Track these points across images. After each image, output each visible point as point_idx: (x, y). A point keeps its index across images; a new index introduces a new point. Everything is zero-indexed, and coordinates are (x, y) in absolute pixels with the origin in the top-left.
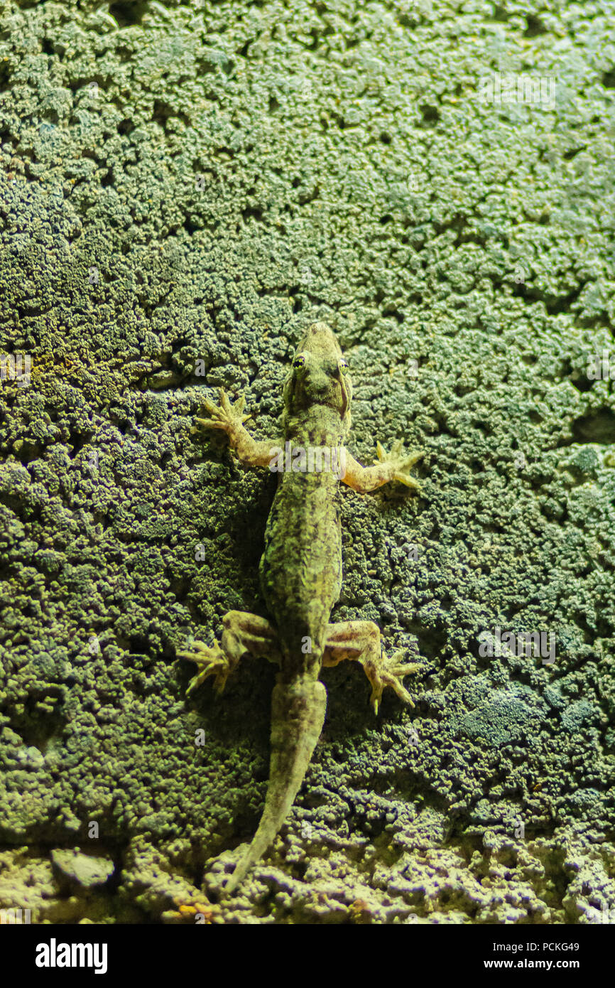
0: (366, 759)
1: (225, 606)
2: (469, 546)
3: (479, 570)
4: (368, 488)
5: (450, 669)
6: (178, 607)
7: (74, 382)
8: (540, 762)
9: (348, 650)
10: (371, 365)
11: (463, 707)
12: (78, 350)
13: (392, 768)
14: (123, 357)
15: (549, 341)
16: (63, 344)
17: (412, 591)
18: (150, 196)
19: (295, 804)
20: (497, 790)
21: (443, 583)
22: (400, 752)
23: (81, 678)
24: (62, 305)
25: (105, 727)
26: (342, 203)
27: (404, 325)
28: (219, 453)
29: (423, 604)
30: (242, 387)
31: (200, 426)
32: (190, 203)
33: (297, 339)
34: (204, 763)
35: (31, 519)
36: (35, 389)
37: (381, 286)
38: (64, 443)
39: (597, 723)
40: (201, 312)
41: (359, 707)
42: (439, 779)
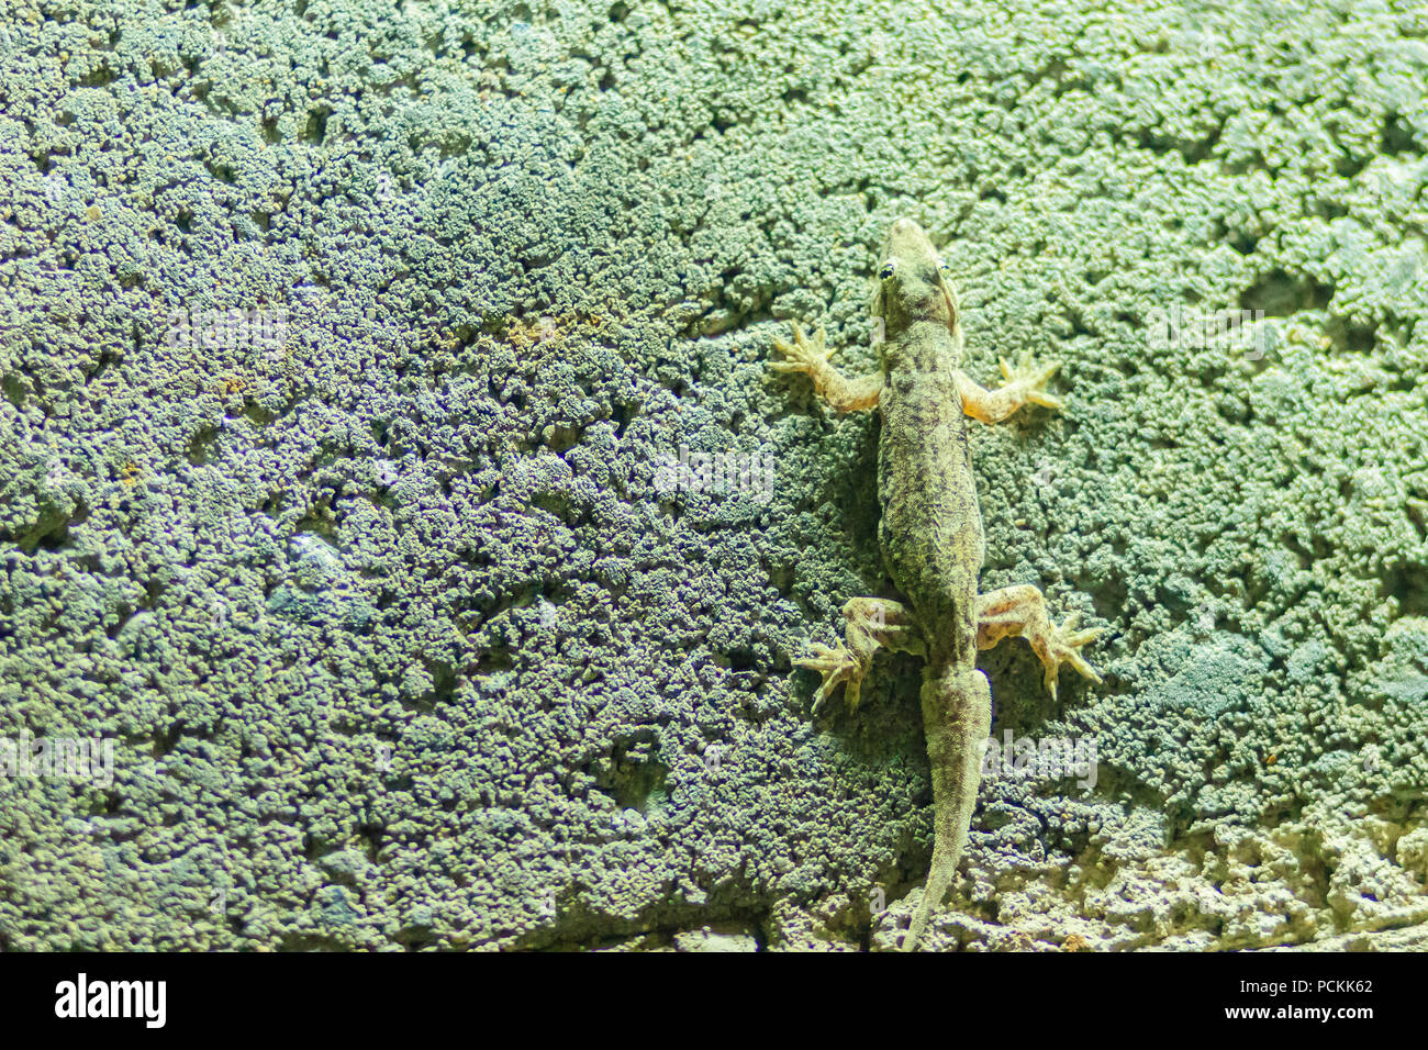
1: (843, 594)
2: (1137, 470)
3: (1154, 499)
4: (1000, 416)
5: (1138, 628)
6: (784, 604)
7: (607, 343)
8: (1270, 728)
9: (1008, 625)
10: (975, 263)
11: (1162, 674)
12: (605, 301)
14: (663, 302)
15: (1194, 198)
16: (585, 296)
17: (1074, 537)
18: (664, 94)
19: (972, 829)
20: (1221, 771)
21: (1111, 522)
23: (676, 713)
24: (576, 248)
26: (905, 65)
27: (1009, 206)
28: (803, 403)
29: (1089, 552)
30: (819, 315)
31: (774, 373)
32: (715, 95)
33: (877, 245)
34: (850, 795)
35: (580, 523)
36: (560, 360)
37: (972, 162)
38: (606, 421)
39: (1333, 668)
40: (752, 229)
41: (1031, 694)
42: (1147, 769)
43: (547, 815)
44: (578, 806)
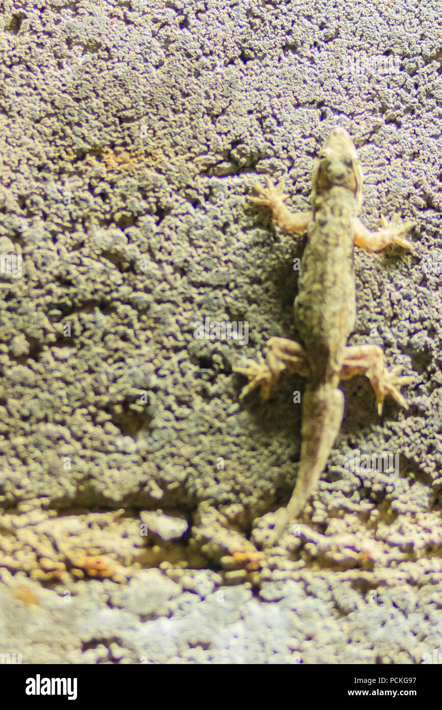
0: (371, 446)
1: (269, 334)
4: (375, 248)
7: (159, 171)
9: (359, 367)
10: (377, 159)
12: (162, 148)
14: (195, 153)
16: (151, 143)
17: (407, 324)
18: (215, 36)
19: (320, 479)
21: (429, 318)
22: (397, 442)
23: (163, 387)
24: (151, 115)
25: (181, 422)
26: (356, 41)
27: (401, 130)
28: (265, 223)
29: (414, 333)
30: (282, 174)
31: (252, 203)
32: (245, 41)
33: (322, 140)
35: (127, 270)
36: (131, 176)
37: (385, 101)
38: (151, 215)
40: (252, 120)
41: (367, 409)
42: (425, 462)
43: (80, 434)
44: (98, 431)
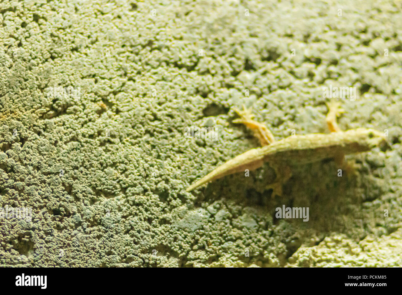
0: (146, 242)
2: (172, 160)
3: (177, 168)
5: (172, 205)
6: (69, 196)
7: (19, 120)
8: (210, 235)
11: (179, 218)
12: (18, 108)
13: (156, 244)
14: (35, 108)
15: (190, 82)
17: (154, 179)
18: (37, 49)
20: (195, 247)
21: (164, 175)
22: (158, 238)
23: (37, 227)
25: (49, 244)
26: (107, 42)
27: (136, 83)
32: (51, 49)
34: (87, 252)
39: (228, 218)
42: (174, 246)
44: (8, 254)
